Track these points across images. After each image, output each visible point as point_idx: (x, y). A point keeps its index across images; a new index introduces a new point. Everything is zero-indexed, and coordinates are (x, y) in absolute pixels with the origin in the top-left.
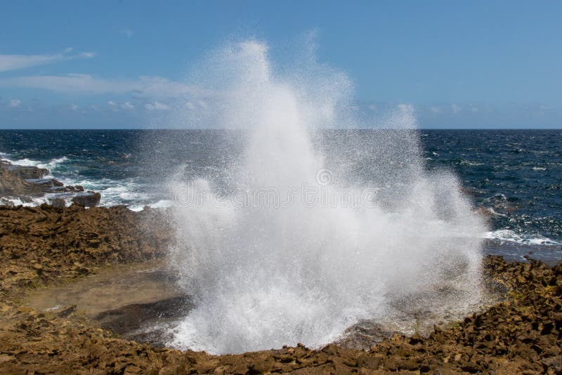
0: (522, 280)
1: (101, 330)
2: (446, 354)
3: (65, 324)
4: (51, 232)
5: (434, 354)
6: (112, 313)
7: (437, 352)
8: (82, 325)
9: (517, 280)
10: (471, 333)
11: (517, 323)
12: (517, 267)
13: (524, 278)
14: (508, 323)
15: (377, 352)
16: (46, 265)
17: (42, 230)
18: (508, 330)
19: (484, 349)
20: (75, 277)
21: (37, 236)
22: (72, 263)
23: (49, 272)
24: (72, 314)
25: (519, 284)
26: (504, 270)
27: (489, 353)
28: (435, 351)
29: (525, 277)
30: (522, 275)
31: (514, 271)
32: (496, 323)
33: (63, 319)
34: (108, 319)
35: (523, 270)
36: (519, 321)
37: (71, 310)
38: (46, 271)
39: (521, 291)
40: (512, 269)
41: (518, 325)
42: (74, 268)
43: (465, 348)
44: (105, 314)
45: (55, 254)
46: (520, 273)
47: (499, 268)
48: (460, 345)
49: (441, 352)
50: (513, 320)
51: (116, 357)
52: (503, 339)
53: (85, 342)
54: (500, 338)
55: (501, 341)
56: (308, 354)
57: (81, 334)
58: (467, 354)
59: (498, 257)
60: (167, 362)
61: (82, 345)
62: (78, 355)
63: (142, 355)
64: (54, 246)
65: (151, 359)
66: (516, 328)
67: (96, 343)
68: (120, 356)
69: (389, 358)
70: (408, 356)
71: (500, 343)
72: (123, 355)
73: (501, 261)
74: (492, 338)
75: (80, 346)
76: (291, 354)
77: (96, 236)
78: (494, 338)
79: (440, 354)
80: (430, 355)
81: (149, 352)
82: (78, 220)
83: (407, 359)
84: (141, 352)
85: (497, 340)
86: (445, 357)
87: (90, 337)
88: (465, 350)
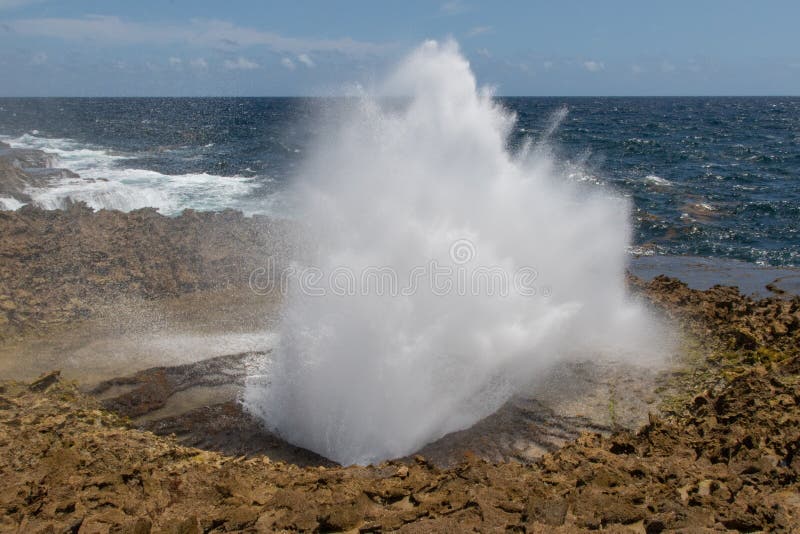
0: (781, 329)
1: (98, 413)
2: (683, 481)
3: (38, 404)
4: (34, 251)
5: (661, 480)
6: (120, 382)
7: (667, 478)
8: (66, 405)
9: (773, 328)
10: (714, 430)
11: (786, 408)
12: (769, 306)
13: (784, 326)
14: (772, 409)
15: (556, 472)
16: (24, 303)
17: (19, 247)
18: (773, 420)
19: (754, 476)
20: (69, 322)
21: (11, 257)
22: (66, 298)
23: (26, 314)
24: (53, 386)
25: (775, 335)
26: (748, 311)
27: (765, 483)
28: (663, 476)
29: (786, 324)
30: (780, 320)
31: (765, 313)
32: (752, 408)
33: (36, 395)
34: (114, 393)
35: (778, 311)
36: (791, 405)
37: (52, 379)
38: (21, 314)
39: (780, 347)
40: (762, 310)
41: (788, 411)
42: (69, 307)
43: (715, 466)
44: (110, 383)
45: (39, 284)
46: (776, 316)
47: (741, 308)
48: (703, 460)
49: (673, 476)
50: (781, 402)
51: (83, 489)
52: (773, 443)
53: (49, 447)
54: (767, 441)
55: (769, 447)
56: (432, 484)
57: (44, 432)
58: (719, 479)
59: (732, 288)
60: (180, 493)
61: (45, 452)
62: (26, 477)
63: (133, 482)
64: (38, 272)
65: (147, 490)
66: (786, 417)
67: (71, 446)
68: (90, 486)
69: (580, 492)
70: (613, 485)
71: (768, 450)
72: (96, 485)
73: (737, 295)
74: (754, 442)
75: (41, 454)
76: (403, 478)
77: (105, 256)
78: (758, 441)
79: (671, 481)
80: (653, 482)
81: (145, 476)
82: (78, 232)
83: (613, 494)
84: (131, 477)
85: (762, 444)
86: (681, 486)
87: (61, 436)
88: (715, 471)
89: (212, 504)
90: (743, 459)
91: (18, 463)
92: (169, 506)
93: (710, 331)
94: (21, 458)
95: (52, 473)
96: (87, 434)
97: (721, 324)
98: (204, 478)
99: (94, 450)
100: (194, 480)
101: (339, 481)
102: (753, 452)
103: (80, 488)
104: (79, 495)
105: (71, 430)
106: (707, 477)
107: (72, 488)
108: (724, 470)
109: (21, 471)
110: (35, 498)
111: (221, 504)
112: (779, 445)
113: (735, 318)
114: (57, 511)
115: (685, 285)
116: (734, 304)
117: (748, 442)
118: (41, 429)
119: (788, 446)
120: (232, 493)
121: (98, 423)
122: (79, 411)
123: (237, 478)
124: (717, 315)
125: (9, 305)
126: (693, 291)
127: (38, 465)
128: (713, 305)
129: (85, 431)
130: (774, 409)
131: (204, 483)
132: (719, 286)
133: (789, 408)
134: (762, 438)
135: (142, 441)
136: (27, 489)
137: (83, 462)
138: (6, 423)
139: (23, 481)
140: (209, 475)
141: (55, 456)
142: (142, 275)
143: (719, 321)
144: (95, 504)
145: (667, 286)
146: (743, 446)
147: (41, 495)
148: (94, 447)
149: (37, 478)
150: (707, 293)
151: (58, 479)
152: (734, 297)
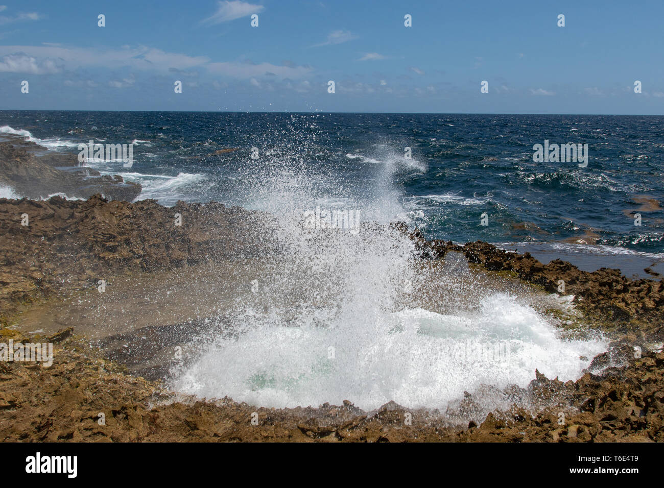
0: (650, 304)
1: (103, 362)
2: (556, 425)
4: (59, 232)
5: (538, 424)
6: (121, 338)
7: (543, 422)
9: (644, 304)
10: (587, 385)
11: (649, 369)
12: (642, 286)
13: (652, 302)
16: (49, 274)
17: (46, 229)
18: (637, 378)
19: (612, 422)
22: (82, 270)
24: (68, 340)
25: (646, 309)
26: (625, 290)
27: (621, 429)
28: (539, 420)
29: (654, 300)
30: (650, 297)
31: (639, 292)
35: (649, 290)
36: (652, 366)
37: (66, 334)
39: (649, 319)
40: (636, 289)
41: (650, 371)
42: (85, 277)
43: (583, 414)
45: (61, 259)
46: (646, 294)
47: (619, 287)
49: (548, 421)
50: (644, 364)
51: (81, 421)
52: (634, 397)
53: (60, 388)
54: (629, 395)
55: (629, 400)
56: (354, 423)
57: (56, 375)
58: (585, 424)
59: (615, 270)
60: (157, 426)
61: (56, 391)
62: (39, 411)
63: (121, 416)
64: (61, 249)
65: (131, 423)
66: (648, 375)
67: (77, 387)
68: (87, 419)
69: (471, 432)
70: (500, 427)
71: (629, 402)
72: (91, 418)
73: (618, 276)
74: (618, 396)
75: (53, 393)
76: (333, 418)
77: (114, 237)
78: (622, 395)
79: (546, 425)
80: (532, 425)
81: (130, 411)
82: (93, 218)
83: (498, 434)
84: (119, 412)
85: (625, 397)
86: (554, 429)
87: (69, 379)
88: (582, 418)
89: (181, 434)
90: (608, 409)
91: (34, 399)
92: (148, 436)
93: (593, 305)
94: (37, 396)
95: (59, 408)
96: (91, 378)
97: (603, 299)
98: (178, 415)
99: (95, 391)
100: (170, 416)
101: (283, 419)
102: (617, 404)
103: (79, 420)
104: (77, 425)
105: (79, 374)
106: (575, 423)
107: (72, 420)
108: (590, 417)
109: (36, 406)
110: (43, 427)
111: (189, 435)
112: (639, 398)
113: (614, 295)
114: (60, 437)
115: (576, 268)
116: (614, 284)
117: (613, 395)
118: (54, 373)
119: (645, 400)
120: (198, 427)
121: (102, 370)
122: (88, 359)
123: (203, 415)
124: (600, 293)
125: (38, 275)
126: (583, 272)
127: (50, 402)
128: (597, 284)
129: (90, 375)
130: (638, 369)
131: (178, 418)
132: (605, 269)
133: (651, 369)
134: (625, 393)
135: (135, 384)
136: (38, 420)
137: (86, 400)
138: (28, 368)
139: (37, 414)
140: (182, 412)
141: (64, 394)
142: (142, 253)
143: (601, 297)
144: (89, 433)
145: (561, 268)
146: (609, 399)
147: (49, 424)
148: (96, 388)
149: (47, 412)
150: (593, 274)
151: (63, 412)
152: (614, 278)
